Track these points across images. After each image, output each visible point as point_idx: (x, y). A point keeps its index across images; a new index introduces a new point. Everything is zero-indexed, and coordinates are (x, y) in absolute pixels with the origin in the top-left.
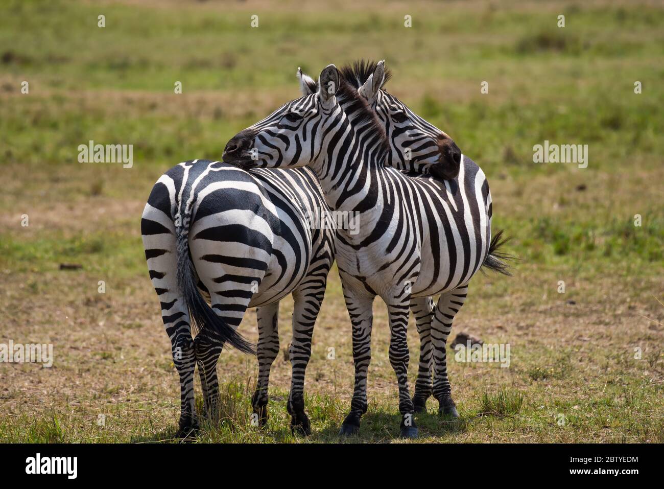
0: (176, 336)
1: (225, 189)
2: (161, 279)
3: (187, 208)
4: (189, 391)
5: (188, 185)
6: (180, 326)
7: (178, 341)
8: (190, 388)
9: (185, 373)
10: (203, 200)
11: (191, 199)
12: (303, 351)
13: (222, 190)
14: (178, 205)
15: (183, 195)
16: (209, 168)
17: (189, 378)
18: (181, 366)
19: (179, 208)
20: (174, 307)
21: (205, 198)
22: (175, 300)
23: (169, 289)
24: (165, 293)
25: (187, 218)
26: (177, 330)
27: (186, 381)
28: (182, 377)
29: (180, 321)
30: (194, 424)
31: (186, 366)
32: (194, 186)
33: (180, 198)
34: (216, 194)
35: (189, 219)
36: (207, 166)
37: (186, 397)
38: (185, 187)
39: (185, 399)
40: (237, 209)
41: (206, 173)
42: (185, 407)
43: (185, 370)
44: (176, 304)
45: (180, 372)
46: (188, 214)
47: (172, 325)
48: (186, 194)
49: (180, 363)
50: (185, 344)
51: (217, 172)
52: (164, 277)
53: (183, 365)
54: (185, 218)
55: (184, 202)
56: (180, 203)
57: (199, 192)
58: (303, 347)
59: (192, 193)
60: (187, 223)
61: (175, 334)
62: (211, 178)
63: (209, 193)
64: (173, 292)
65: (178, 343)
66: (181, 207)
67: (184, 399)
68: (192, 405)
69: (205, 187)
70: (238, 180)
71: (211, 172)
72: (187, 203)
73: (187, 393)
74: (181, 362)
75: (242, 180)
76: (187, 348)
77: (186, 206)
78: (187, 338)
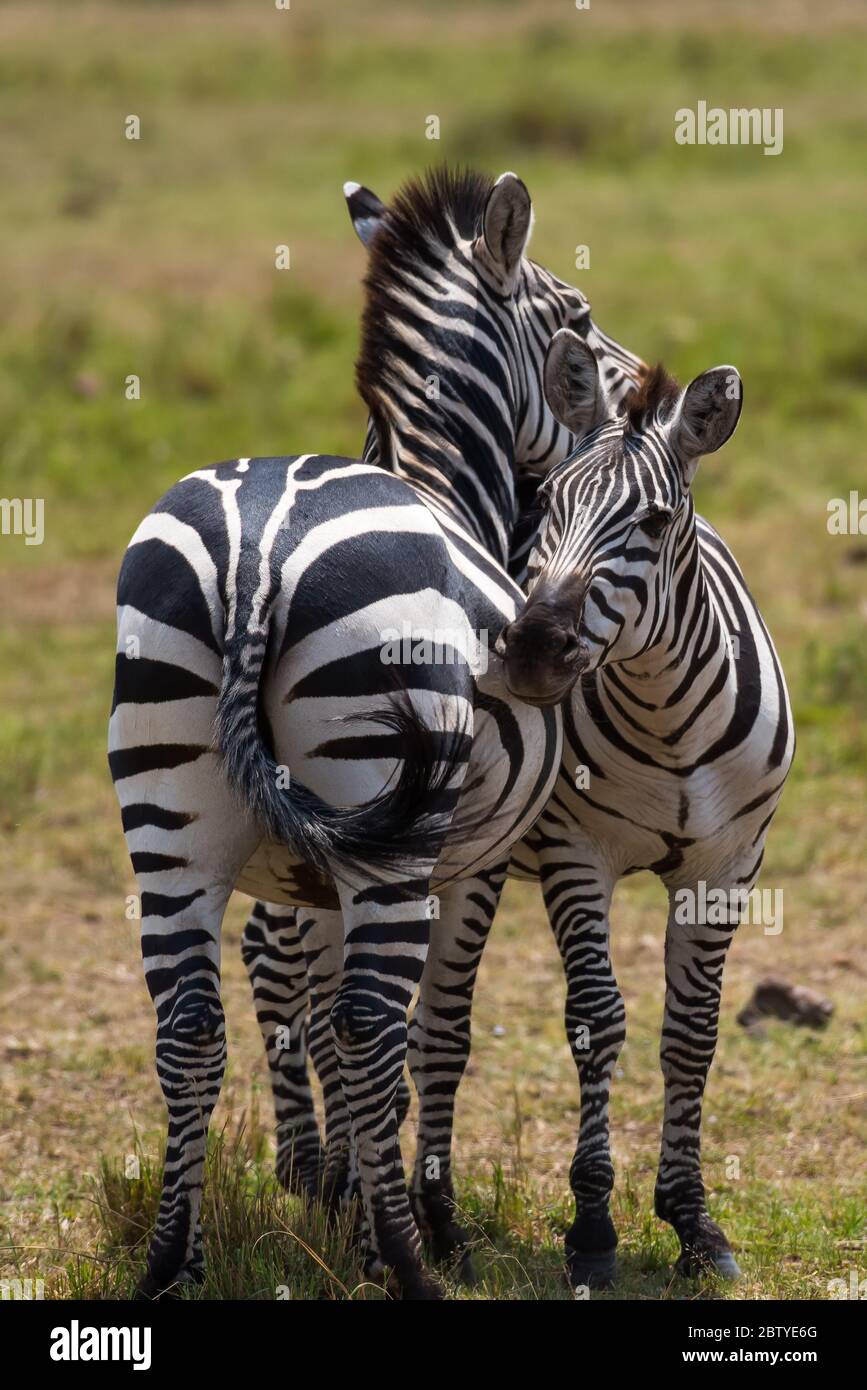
0: (175, 997)
1: (354, 540)
2: (175, 832)
3: (255, 615)
4: (193, 1163)
5: (249, 546)
6: (194, 970)
7: (182, 1008)
8: (196, 1156)
9: (188, 1108)
10: (300, 585)
11: (264, 588)
12: (453, 1045)
13: (346, 543)
14: (228, 610)
15: (238, 578)
16: (293, 486)
17: (196, 1126)
18: (179, 1086)
19: (232, 618)
20: (187, 911)
21: (305, 576)
22: (200, 893)
23: (190, 860)
24: (176, 870)
25: (255, 644)
26: (183, 979)
27: (186, 1131)
28: (177, 1121)
29: (199, 953)
30: (193, 1261)
31: (194, 1087)
32: (266, 546)
33: (231, 588)
34: (330, 560)
35: (260, 650)
36: (283, 477)
37: (180, 1180)
38: (241, 555)
39: (176, 1186)
40: (398, 593)
41: (287, 501)
42: (172, 1208)
43: (190, 1101)
44: (198, 902)
45: (174, 1103)
46: (259, 633)
47: (170, 962)
48: (248, 578)
49: (178, 1078)
50: (205, 1024)
51: (318, 491)
52: (189, 826)
53: (184, 1084)
54: (248, 646)
55: (244, 601)
56: (233, 604)
57: (283, 561)
58: (454, 1032)
59: (264, 568)
60: (254, 659)
61: (175, 989)
62: (307, 512)
63: (313, 559)
64: (202, 869)
65: (180, 1016)
66: (236, 615)
67: (172, 1184)
68: (195, 1205)
69: (297, 544)
70: (382, 502)
71: (301, 494)
72: (254, 601)
73: (184, 1168)
74: (182, 1076)
75: (394, 503)
76: (205, 1037)
77: (251, 610)
78: (211, 1007)
